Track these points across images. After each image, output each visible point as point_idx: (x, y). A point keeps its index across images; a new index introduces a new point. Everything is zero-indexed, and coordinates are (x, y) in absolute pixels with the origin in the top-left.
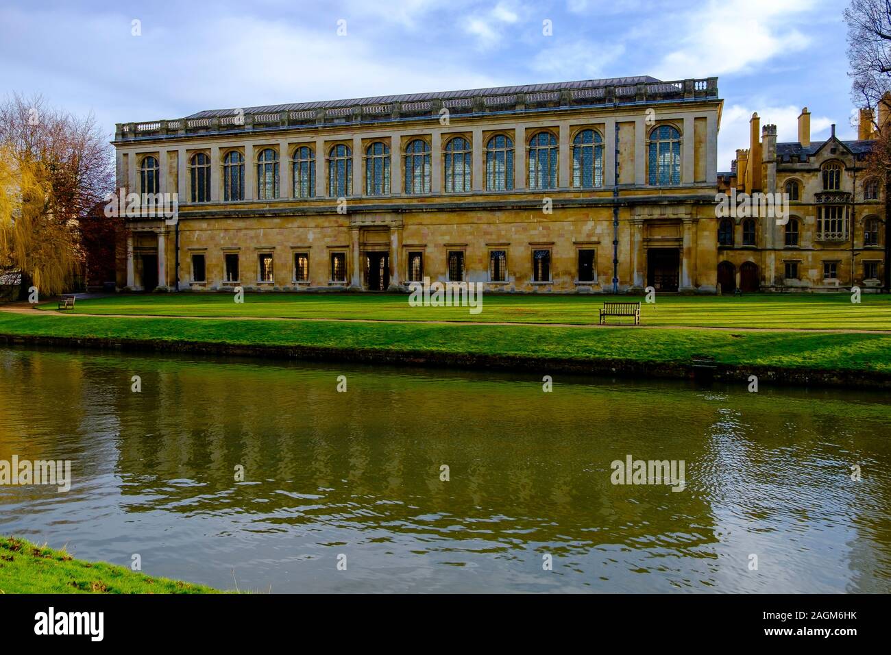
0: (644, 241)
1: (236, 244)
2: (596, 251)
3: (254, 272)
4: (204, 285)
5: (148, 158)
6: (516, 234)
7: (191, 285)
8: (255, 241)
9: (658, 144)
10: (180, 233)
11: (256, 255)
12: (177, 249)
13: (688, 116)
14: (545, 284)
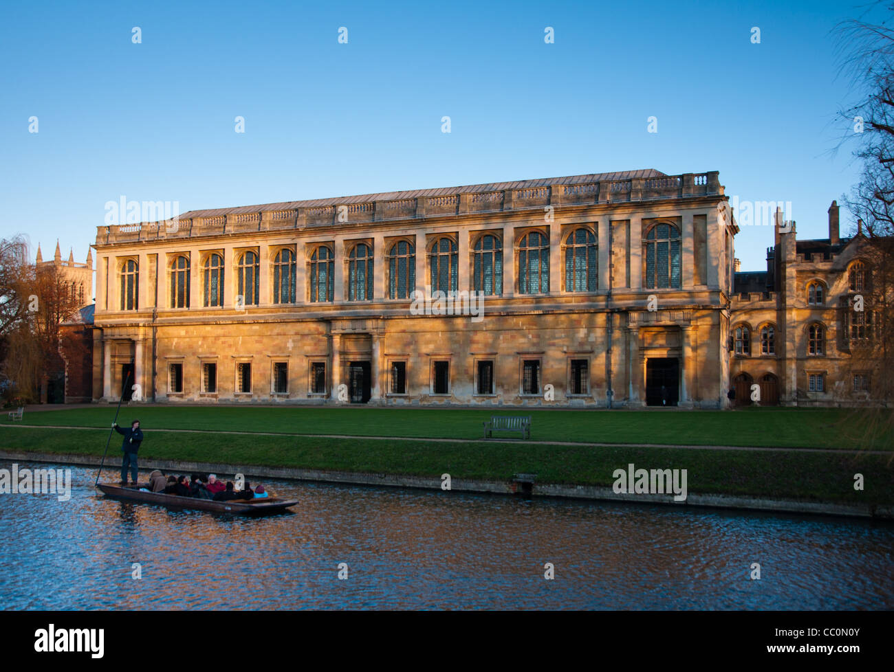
0: (640, 350)
1: (215, 353)
2: (589, 361)
3: (232, 382)
4: (181, 396)
5: (130, 261)
6: (504, 343)
7: (168, 396)
8: (234, 349)
9: (656, 244)
10: (158, 341)
11: (234, 365)
12: (154, 358)
13: (687, 214)
14: (535, 397)
